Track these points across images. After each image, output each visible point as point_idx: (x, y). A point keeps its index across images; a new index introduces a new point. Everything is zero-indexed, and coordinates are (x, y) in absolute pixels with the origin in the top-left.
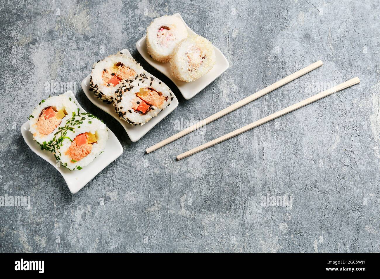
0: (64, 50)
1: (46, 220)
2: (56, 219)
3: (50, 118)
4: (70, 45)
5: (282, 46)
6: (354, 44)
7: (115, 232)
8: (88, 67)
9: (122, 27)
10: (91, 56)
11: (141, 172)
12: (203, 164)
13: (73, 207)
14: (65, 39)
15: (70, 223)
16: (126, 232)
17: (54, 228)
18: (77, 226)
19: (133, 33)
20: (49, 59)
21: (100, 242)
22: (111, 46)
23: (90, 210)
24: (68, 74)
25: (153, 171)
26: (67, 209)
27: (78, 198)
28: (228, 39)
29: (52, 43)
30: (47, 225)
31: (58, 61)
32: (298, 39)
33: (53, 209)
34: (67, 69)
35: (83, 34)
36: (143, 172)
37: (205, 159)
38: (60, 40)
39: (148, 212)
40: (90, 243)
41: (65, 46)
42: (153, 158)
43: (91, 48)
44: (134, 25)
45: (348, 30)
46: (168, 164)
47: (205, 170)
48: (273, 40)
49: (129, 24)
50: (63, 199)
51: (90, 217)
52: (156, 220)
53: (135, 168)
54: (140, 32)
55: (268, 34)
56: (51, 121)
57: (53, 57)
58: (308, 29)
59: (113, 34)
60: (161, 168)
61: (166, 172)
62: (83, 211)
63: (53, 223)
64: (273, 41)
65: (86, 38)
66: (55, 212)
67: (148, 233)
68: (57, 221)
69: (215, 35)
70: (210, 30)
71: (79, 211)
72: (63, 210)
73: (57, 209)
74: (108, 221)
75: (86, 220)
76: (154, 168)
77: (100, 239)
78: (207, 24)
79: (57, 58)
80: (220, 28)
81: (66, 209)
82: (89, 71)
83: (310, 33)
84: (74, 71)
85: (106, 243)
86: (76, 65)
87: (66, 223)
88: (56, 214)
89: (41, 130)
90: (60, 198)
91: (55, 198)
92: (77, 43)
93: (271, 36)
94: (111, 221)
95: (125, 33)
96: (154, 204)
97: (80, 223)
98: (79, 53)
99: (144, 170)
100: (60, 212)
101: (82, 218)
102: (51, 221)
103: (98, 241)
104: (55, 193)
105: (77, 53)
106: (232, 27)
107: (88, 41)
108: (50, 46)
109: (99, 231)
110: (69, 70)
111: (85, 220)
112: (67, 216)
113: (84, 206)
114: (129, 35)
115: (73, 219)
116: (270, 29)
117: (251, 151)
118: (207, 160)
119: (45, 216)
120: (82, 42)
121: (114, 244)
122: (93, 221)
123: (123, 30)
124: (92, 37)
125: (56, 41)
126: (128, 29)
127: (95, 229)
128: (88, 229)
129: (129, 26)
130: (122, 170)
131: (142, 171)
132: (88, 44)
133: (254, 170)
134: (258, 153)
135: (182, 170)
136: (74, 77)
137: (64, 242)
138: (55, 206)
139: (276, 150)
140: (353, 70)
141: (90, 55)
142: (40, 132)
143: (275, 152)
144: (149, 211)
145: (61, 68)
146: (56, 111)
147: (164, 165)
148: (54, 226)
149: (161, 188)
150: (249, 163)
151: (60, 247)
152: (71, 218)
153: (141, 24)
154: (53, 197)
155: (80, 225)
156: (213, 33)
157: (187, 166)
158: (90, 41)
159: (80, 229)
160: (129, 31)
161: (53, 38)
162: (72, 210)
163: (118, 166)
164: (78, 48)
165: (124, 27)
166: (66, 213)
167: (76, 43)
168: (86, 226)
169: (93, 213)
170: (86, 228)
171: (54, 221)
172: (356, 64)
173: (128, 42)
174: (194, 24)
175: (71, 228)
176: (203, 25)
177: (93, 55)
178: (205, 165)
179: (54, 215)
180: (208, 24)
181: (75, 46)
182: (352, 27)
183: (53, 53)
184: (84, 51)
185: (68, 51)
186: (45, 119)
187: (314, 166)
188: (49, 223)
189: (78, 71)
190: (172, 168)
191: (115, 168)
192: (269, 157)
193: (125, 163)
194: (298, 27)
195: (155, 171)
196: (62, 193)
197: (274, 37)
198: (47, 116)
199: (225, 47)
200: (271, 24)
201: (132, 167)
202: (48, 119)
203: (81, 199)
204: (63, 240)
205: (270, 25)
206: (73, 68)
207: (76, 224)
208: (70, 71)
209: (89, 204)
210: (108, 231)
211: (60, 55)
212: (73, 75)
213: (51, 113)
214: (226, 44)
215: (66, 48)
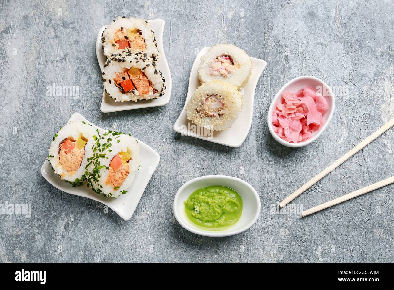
0: (41, 39)
1: (26, 232)
2: (37, 231)
3: (71, 151)
4: (47, 33)
5: (284, 27)
6: (364, 22)
7: (101, 243)
8: (68, 58)
9: (105, 10)
10: (71, 45)
12: (195, 165)
13: (55, 216)
14: (42, 26)
15: (52, 235)
16: (112, 243)
17: (35, 241)
18: (59, 237)
20: (25, 50)
21: (85, 255)
22: (92, 33)
23: (73, 220)
24: (46, 67)
26: (49, 219)
27: (61, 207)
28: (222, 20)
29: (27, 31)
30: (28, 237)
31: (34, 52)
32: (302, 18)
33: (33, 220)
34: (44, 60)
35: (62, 19)
37: (198, 159)
38: (36, 27)
39: (136, 221)
40: (74, 256)
41: (42, 34)
43: (70, 35)
44: (118, 7)
45: (358, 6)
47: (197, 172)
48: (274, 20)
49: (112, 6)
50: (44, 209)
51: (73, 227)
52: (145, 229)
55: (267, 14)
56: (73, 154)
57: (28, 48)
58: (313, 6)
59: (95, 19)
61: (155, 175)
62: (66, 221)
63: (34, 235)
65: (65, 25)
66: (35, 223)
67: (136, 244)
68: (38, 233)
69: (208, 16)
70: (203, 10)
71: (62, 221)
72: (44, 221)
73: (38, 219)
74: (93, 231)
75: (70, 230)
77: (85, 252)
78: (199, 4)
79: (33, 49)
80: (213, 7)
81: (47, 220)
82: (69, 62)
83: (315, 10)
84: (52, 63)
85: (91, 255)
86: (55, 56)
87: (48, 235)
88: (37, 225)
89: (68, 168)
90: (41, 207)
91: (35, 207)
92: (55, 30)
93: (271, 15)
94: (96, 231)
95: (108, 17)
96: (142, 212)
97: (63, 234)
98: (58, 42)
100: (41, 223)
101: (65, 228)
102: (32, 233)
103: (82, 254)
104: (35, 202)
105: (55, 42)
106: (227, 7)
107: (67, 28)
108: (25, 34)
109: (83, 242)
110: (46, 61)
111: (68, 230)
112: (49, 226)
113: (67, 215)
115: (56, 230)
117: (249, 149)
118: (200, 161)
119: (25, 227)
120: (60, 28)
121: (100, 256)
122: (76, 231)
123: (106, 14)
124: (71, 23)
125: (31, 29)
126: (111, 11)
127: (79, 240)
128: (71, 240)
129: (112, 8)
132: (67, 31)
133: (252, 170)
134: (256, 151)
135: (172, 172)
136: (53, 70)
137: (46, 256)
138: (36, 216)
140: (363, 52)
141: (69, 43)
142: (67, 170)
144: (137, 219)
145: (38, 60)
146: (75, 141)
148: (35, 238)
149: (150, 193)
150: (246, 163)
151: (42, 261)
152: (53, 230)
154: (34, 207)
155: (63, 236)
157: (178, 168)
158: (69, 27)
159: (62, 240)
160: (112, 14)
161: (28, 25)
162: (54, 220)
164: (56, 37)
166: (47, 224)
167: (53, 30)
168: (69, 238)
169: (76, 223)
170: (69, 240)
171: (34, 232)
172: (366, 45)
174: (184, 4)
175: (54, 240)
176: (194, 5)
177: (73, 44)
178: (197, 166)
179: (35, 226)
180: (201, 3)
181: (53, 34)
182: (363, 1)
183: (28, 43)
184: (62, 39)
185: (45, 39)
186: (66, 154)
187: (318, 165)
188: (30, 235)
189: (57, 63)
190: (162, 171)
192: (269, 156)
196: (43, 202)
197: (274, 16)
198: (67, 150)
199: (219, 30)
202: (70, 153)
203: (63, 208)
204: (45, 254)
205: (270, 2)
206: (51, 59)
207: (58, 235)
208: (48, 63)
209: (72, 213)
210: (93, 242)
211: (36, 45)
212: (51, 67)
213: (70, 145)
214: (221, 26)
215: (43, 36)
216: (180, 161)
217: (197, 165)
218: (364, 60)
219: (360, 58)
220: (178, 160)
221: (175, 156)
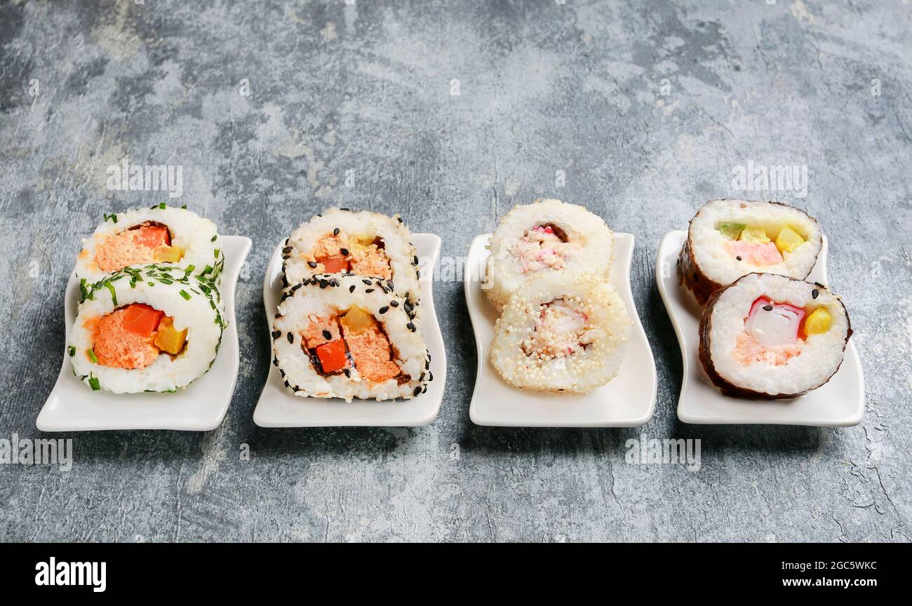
0: (57, 234)
4: (72, 223)
5: (641, 213)
6: (834, 204)
9: (214, 179)
11: (253, 536)
12: (436, 510)
19: (242, 192)
20: (15, 257)
24: (62, 291)
25: (288, 532)
28: (494, 200)
29: (26, 220)
31: (37, 261)
32: (682, 194)
34: (61, 277)
35: (110, 196)
36: (259, 535)
37: (443, 498)
38: (47, 212)
41: (61, 226)
42: (290, 497)
44: (245, 173)
45: (812, 172)
46: (334, 514)
47: (442, 527)
48: (616, 199)
49: (233, 173)
53: (237, 527)
54: (260, 189)
55: (599, 187)
57: (24, 253)
58: (707, 172)
59: (189, 196)
60: (312, 524)
61: (328, 536)
64: (616, 201)
69: (458, 192)
70: (446, 180)
76: (291, 525)
78: (436, 168)
79: (34, 254)
80: (471, 175)
83: (713, 181)
93: (608, 190)
95: (222, 193)
99: (261, 531)
106: (502, 174)
108: (19, 226)
110: (65, 279)
114: (232, 198)
116: (604, 175)
117: (577, 475)
118: (448, 500)
123: (216, 187)
124: (132, 204)
125: (36, 216)
126: (230, 183)
129: (233, 176)
130: (196, 531)
131: (255, 534)
133: (589, 524)
134: (597, 477)
135: (374, 528)
139: (647, 469)
140: (842, 264)
143: (648, 475)
145: (45, 277)
147: (320, 515)
150: (572, 506)
153: (265, 171)
156: (453, 188)
157: (388, 517)
160: (232, 188)
161: (30, 209)
163: (185, 519)
165: (218, 179)
167: (88, 218)
172: (846, 248)
173: (228, 212)
174: (402, 169)
176: (426, 170)
178: (441, 514)
180: (441, 167)
182: (823, 164)
183: (25, 242)
185: (67, 236)
187: (766, 511)
190: (346, 524)
191: (175, 527)
192: (631, 489)
193: (207, 514)
194: (678, 168)
195: (295, 533)
197: (617, 190)
199: (487, 218)
200: (608, 163)
201: (228, 522)
205: (605, 166)
211: (43, 246)
214: (491, 211)
215: (62, 230)
216: (394, 501)
217: (439, 512)
218: (847, 280)
219: (837, 275)
220: (388, 499)
221: (380, 489)
